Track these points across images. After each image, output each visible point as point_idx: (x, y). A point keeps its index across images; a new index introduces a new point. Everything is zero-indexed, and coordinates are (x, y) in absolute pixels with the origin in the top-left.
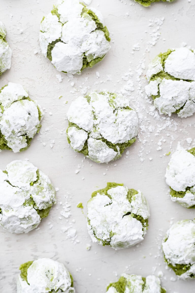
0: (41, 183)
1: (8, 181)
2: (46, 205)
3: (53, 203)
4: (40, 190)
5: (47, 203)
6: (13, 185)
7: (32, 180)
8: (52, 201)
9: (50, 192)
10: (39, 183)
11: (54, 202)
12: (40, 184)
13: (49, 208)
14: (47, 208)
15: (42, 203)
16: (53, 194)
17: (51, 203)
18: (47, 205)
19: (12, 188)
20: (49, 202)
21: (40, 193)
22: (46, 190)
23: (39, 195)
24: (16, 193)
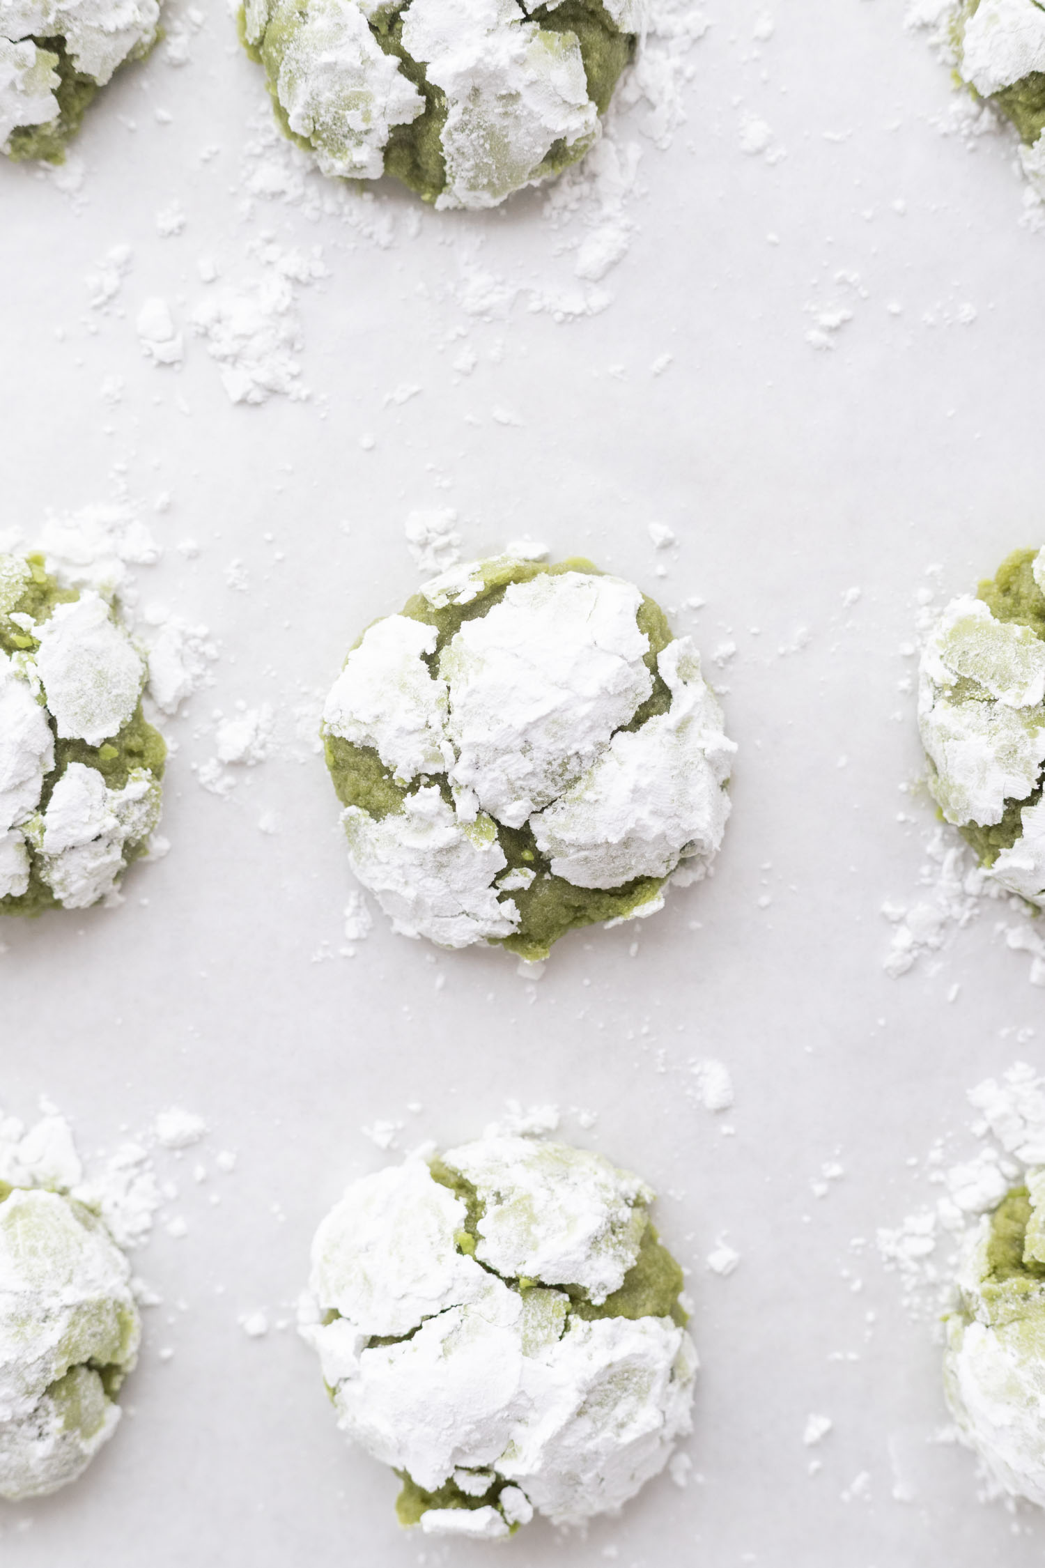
0: (498, 1194)
1: (374, 1342)
2: (620, 1242)
3: (638, 1204)
4: (524, 1219)
5: (614, 1232)
6: (406, 1331)
7: (449, 1231)
8: (622, 1202)
9: (571, 1181)
10: (491, 1200)
11: (638, 1196)
12: (499, 1198)
13: (648, 1240)
14: (637, 1250)
15: (594, 1255)
16: (596, 1173)
17: (626, 1213)
18: (621, 1237)
19: (415, 1350)
20: (614, 1218)
21: (538, 1231)
22: (549, 1189)
23: (544, 1238)
24: (446, 1352)
